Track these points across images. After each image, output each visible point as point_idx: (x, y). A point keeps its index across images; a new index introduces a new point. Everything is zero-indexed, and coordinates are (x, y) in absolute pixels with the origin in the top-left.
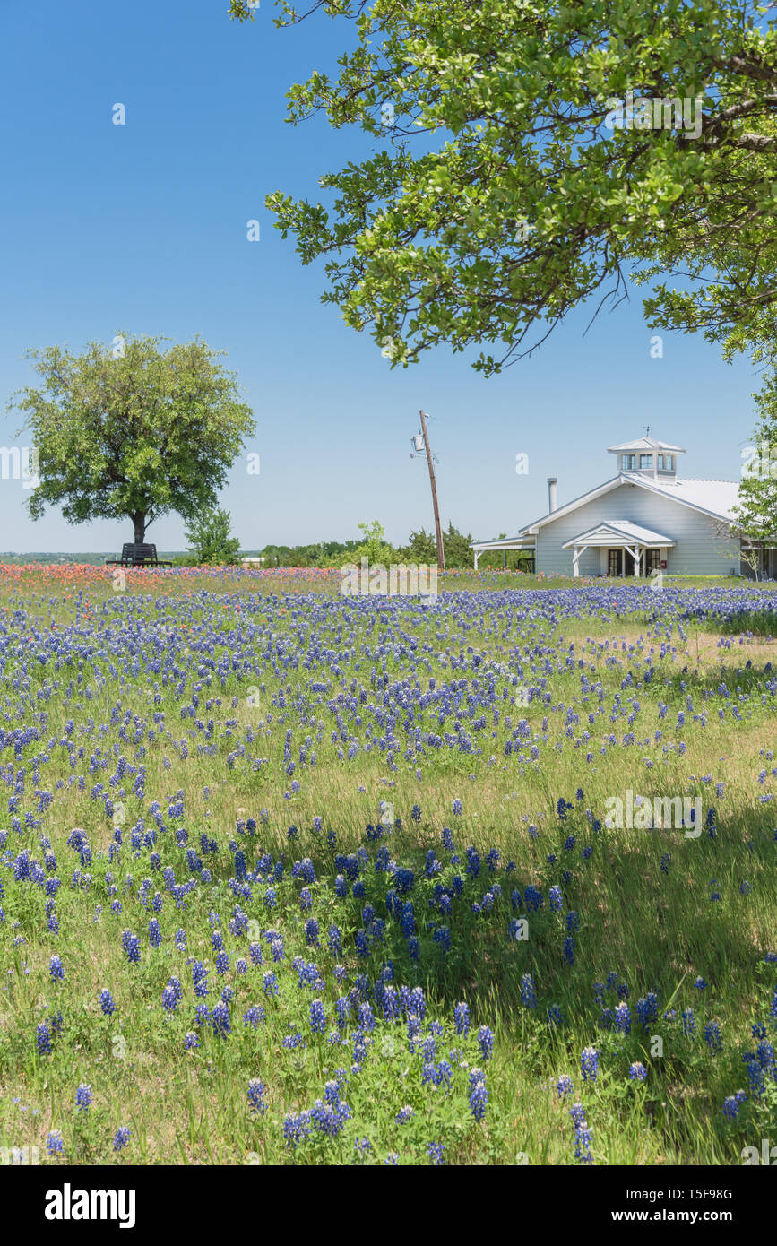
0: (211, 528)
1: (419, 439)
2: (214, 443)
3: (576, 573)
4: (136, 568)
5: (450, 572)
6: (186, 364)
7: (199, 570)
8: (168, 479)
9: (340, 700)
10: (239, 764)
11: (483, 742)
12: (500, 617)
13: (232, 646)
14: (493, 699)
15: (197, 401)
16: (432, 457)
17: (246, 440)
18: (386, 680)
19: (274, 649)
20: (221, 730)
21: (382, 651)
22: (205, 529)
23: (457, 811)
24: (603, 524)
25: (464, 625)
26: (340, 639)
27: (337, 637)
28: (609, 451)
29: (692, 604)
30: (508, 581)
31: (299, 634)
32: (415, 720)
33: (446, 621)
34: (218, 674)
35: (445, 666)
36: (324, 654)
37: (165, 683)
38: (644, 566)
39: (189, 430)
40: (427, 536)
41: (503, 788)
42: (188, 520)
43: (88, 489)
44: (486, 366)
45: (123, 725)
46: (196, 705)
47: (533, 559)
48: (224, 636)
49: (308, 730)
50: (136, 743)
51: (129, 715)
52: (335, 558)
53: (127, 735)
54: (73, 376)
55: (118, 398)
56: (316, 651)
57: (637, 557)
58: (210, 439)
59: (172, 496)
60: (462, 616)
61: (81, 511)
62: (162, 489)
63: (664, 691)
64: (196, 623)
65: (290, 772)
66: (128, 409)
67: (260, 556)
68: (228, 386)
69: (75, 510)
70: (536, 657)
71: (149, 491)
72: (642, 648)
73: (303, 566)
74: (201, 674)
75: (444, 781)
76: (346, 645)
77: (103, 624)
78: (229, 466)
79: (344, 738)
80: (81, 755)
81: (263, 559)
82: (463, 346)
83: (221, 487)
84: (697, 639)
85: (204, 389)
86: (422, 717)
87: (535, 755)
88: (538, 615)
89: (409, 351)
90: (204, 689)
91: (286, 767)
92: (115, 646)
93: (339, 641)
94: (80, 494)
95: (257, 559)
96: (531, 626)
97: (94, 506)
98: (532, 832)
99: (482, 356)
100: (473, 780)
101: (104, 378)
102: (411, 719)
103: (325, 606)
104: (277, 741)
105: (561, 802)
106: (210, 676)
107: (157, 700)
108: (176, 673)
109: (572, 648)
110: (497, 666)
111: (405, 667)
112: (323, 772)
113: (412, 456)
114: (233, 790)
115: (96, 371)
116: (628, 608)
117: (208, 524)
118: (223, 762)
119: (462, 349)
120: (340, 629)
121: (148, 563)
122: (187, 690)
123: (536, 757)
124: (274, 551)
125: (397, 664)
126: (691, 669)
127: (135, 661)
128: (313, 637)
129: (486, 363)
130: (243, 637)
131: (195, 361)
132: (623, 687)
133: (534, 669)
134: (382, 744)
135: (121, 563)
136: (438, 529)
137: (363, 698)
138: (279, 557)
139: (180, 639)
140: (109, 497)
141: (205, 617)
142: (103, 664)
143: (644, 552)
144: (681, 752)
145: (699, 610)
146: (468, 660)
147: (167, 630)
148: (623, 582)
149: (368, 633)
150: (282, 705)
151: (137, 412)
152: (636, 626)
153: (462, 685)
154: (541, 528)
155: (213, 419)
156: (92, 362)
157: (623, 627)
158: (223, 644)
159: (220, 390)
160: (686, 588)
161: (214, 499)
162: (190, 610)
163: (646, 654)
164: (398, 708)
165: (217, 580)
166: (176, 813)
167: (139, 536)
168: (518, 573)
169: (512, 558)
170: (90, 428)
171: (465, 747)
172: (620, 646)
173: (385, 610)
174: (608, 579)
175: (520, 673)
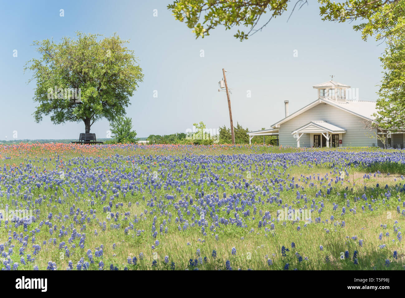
0: (123, 126)
1: (222, 82)
2: (123, 84)
3: (298, 146)
4: (85, 145)
5: (237, 145)
6: (110, 47)
7: (116, 146)
8: (101, 102)
9: (180, 203)
10: (130, 233)
11: (248, 222)
12: (260, 165)
13: (130, 179)
14: (253, 202)
15: (115, 65)
16: (229, 91)
17: (138, 83)
18: (203, 194)
19: (150, 181)
20: (122, 218)
21: (201, 181)
22: (120, 127)
23: (234, 253)
24: (311, 122)
25: (242, 169)
26: (182, 176)
27: (180, 174)
28: (314, 87)
29: (352, 159)
30: (265, 149)
31: (162, 173)
32: (216, 212)
33: (233, 167)
34: (122, 192)
35: (232, 188)
36: (174, 183)
37: (97, 197)
38: (331, 142)
39: (111, 78)
40: (227, 129)
41: (257, 243)
42: (111, 122)
43: (63, 108)
44: (241, 36)
45: (75, 215)
46: (111, 206)
47: (278, 140)
48: (126, 175)
49: (164, 217)
50: (82, 223)
51: (78, 210)
52: (182, 140)
53: (78, 219)
54: (56, 54)
55: (77, 63)
56: (170, 181)
57: (328, 139)
58: (121, 83)
59: (103, 110)
60: (241, 165)
61: (60, 118)
62: (98, 107)
63: (337, 198)
64: (113, 169)
65: (155, 236)
66: (82, 69)
67: (146, 140)
68: (130, 57)
69: (57, 118)
70: (276, 184)
71: (92, 108)
72: (327, 179)
73: (166, 143)
74: (114, 192)
75: (229, 240)
76: (184, 179)
77: (68, 170)
78: (131, 95)
79: (181, 220)
80: (55, 229)
81: (148, 142)
82: (230, 27)
83: (127, 106)
84: (353, 174)
85: (118, 59)
86: (219, 210)
87: (272, 228)
88: (278, 164)
89: (204, 30)
90: (115, 199)
91: (153, 234)
92: (73, 180)
93: (181, 177)
94: (59, 110)
95: (145, 142)
96: (274, 169)
97: (66, 115)
98: (269, 262)
99: (239, 31)
100: (243, 240)
101: (70, 54)
102: (214, 212)
103: (176, 161)
104: (149, 222)
105: (283, 248)
106: (118, 193)
107: (92, 204)
108: (102, 192)
109: (293, 179)
110: (256, 187)
111: (212, 188)
112: (171, 236)
113: (219, 91)
114: (127, 245)
115: (66, 52)
116: (322, 161)
117: (121, 124)
118: (123, 232)
119: (229, 28)
120: (182, 171)
121: (92, 143)
122: (107, 200)
123: (273, 229)
124: (154, 137)
125: (208, 187)
126: (349, 189)
127: (83, 186)
128: (169, 175)
129: (240, 34)
130: (135, 175)
131: (114, 45)
132: (317, 196)
133: (274, 189)
134: (199, 223)
135: (79, 143)
136: (232, 126)
137: (191, 202)
138: (155, 140)
139: (105, 176)
140: (73, 111)
141: (117, 167)
142: (67, 188)
143: (331, 136)
144: (343, 225)
145: (356, 162)
146: (243, 184)
147: (99, 173)
148: (321, 150)
149: (195, 173)
150: (152, 206)
151: (86, 70)
152: (325, 170)
153: (239, 196)
154: (281, 125)
155: (123, 73)
156: (65, 47)
157: (319, 170)
158: (125, 178)
159: (126, 59)
160: (350, 152)
161: (124, 112)
162: (111, 164)
163: (329, 181)
164: (208, 206)
165: (125, 150)
166: (100, 254)
167: (87, 130)
168: (270, 145)
169: (268, 139)
170: (64, 78)
171: (239, 224)
172: (317, 178)
173: (205, 163)
174: (313, 149)
175: (268, 190)
